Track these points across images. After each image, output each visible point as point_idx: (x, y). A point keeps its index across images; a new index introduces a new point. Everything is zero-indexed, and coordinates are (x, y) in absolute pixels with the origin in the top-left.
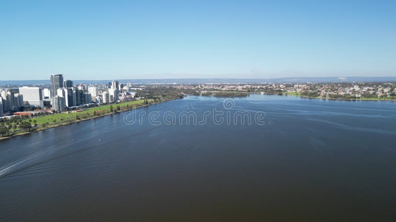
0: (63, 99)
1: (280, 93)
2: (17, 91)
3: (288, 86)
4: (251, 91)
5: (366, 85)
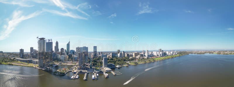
0: (161, 54)
1: (212, 53)
2: (153, 52)
3: (214, 51)
4: (205, 53)
5: (230, 51)
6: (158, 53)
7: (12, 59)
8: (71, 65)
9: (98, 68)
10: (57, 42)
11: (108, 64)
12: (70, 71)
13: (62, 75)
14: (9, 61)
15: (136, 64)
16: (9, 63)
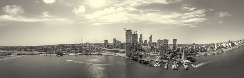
0: (230, 45)
2: (222, 44)
6: (227, 44)
7: (99, 49)
8: (153, 55)
9: (177, 60)
10: (141, 34)
11: (188, 56)
12: (153, 60)
13: (146, 63)
14: (97, 51)
15: (206, 55)
16: (97, 53)
